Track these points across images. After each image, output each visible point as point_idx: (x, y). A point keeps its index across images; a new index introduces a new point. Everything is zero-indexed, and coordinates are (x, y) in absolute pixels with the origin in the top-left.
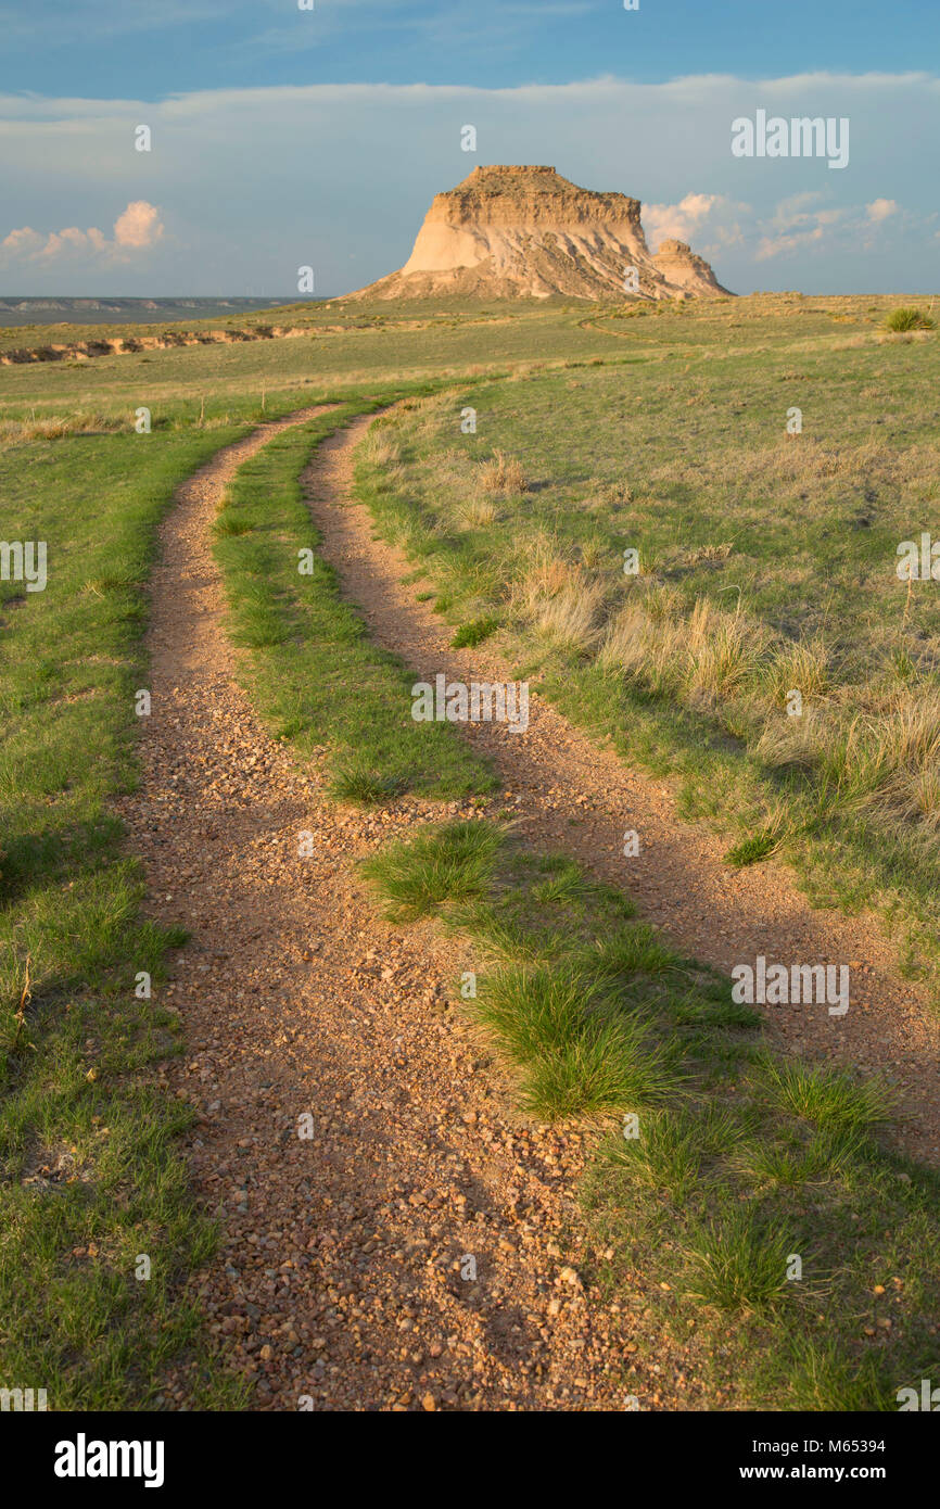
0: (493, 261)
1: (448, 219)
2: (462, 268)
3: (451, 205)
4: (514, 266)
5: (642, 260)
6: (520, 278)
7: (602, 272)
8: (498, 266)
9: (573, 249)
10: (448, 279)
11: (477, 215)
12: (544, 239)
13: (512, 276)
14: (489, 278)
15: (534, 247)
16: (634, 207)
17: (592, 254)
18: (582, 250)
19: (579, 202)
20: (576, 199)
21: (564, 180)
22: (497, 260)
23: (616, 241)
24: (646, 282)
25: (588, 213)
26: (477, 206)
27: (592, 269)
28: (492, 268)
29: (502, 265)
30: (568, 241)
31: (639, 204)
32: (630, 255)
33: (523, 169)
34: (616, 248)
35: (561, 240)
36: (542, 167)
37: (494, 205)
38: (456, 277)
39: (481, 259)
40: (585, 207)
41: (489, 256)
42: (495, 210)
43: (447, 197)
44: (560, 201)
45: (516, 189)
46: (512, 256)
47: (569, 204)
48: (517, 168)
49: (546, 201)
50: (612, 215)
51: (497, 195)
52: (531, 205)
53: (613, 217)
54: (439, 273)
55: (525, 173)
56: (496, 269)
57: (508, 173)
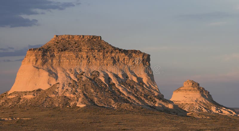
0: (58, 86)
1: (34, 63)
2: (39, 90)
3: (36, 55)
4: (70, 89)
5: (150, 87)
6: (72, 96)
7: (124, 93)
8: (60, 89)
9: (108, 79)
10: (30, 97)
11: (52, 61)
12: (91, 74)
13: (68, 95)
14: (53, 96)
15: (84, 78)
16: (145, 57)
17: (119, 83)
18: (114, 81)
19: (113, 55)
20: (112, 52)
21: (106, 43)
22: (61, 86)
23: (135, 76)
24: (150, 98)
25: (118, 60)
26: (53, 56)
27: (119, 91)
28: (57, 90)
29: (63, 88)
31: (149, 56)
32: (143, 84)
33: (82, 37)
34: (135, 79)
35: (102, 74)
36: (93, 36)
37: (63, 55)
38: (34, 95)
39: (51, 85)
40: (117, 57)
41: (56, 83)
42: (63, 58)
43: (34, 51)
44: (102, 53)
45: (77, 47)
46: (70, 84)
47: (107, 55)
48: (79, 37)
49: (94, 53)
50: (133, 62)
51: (65, 50)
52: (85, 55)
53: (134, 63)
54: (26, 93)
55: (83, 39)
56: (58, 90)
57: (73, 39)
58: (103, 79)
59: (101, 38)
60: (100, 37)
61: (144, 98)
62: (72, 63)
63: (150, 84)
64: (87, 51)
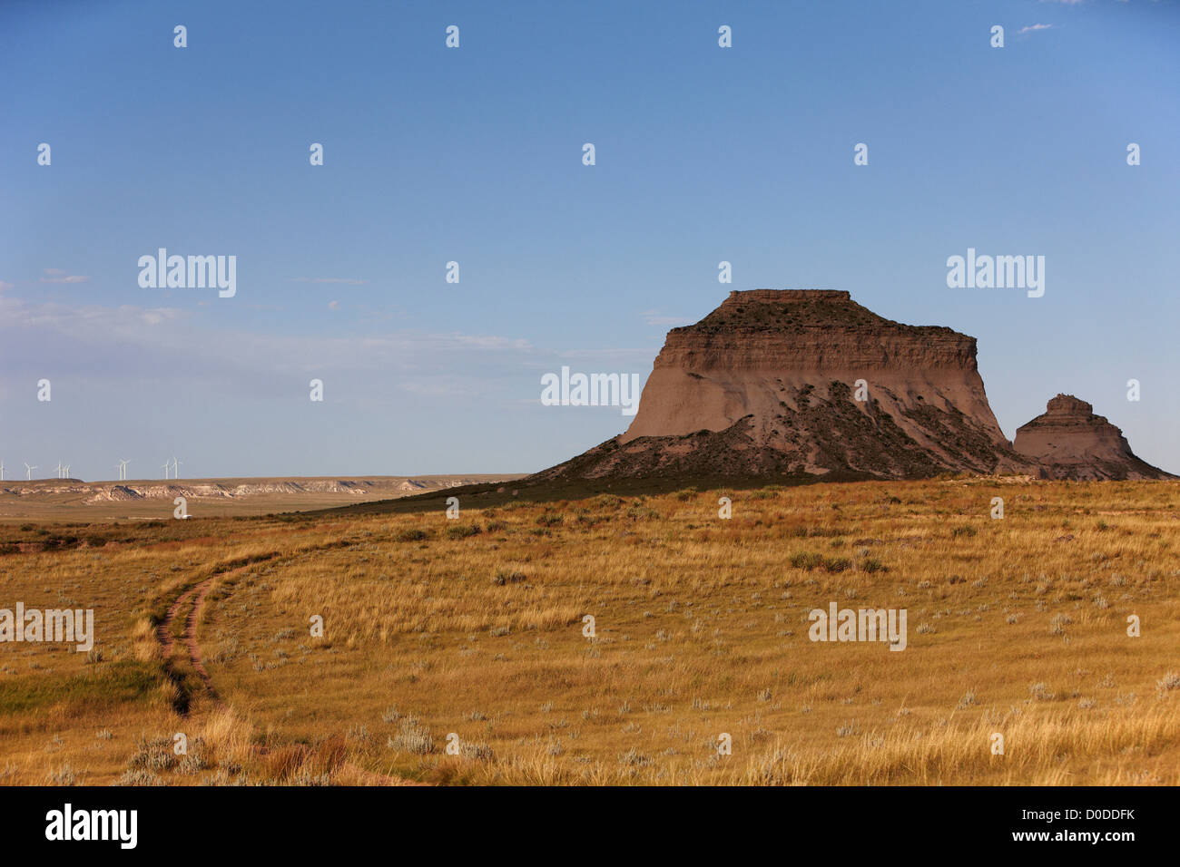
0: (750, 423)
2: (704, 433)
3: (690, 345)
4: (783, 430)
6: (789, 447)
7: (917, 438)
8: (757, 429)
10: (682, 449)
11: (730, 358)
12: (829, 391)
13: (778, 444)
14: (742, 446)
15: (813, 403)
16: (965, 346)
17: (903, 413)
19: (883, 340)
20: (879, 335)
21: (862, 309)
22: (758, 423)
23: (940, 394)
25: (897, 355)
26: (731, 346)
27: (902, 433)
28: (749, 433)
29: (764, 429)
31: (973, 342)
32: (962, 415)
33: (800, 294)
34: (939, 403)
36: (830, 291)
37: (756, 344)
38: (693, 446)
39: (732, 420)
40: (892, 346)
41: (745, 416)
42: (756, 351)
43: (685, 333)
44: (855, 337)
45: (790, 322)
46: (780, 416)
47: (868, 342)
48: (792, 293)
49: (834, 337)
50: (933, 358)
51: (761, 330)
52: (811, 343)
53: (935, 360)
54: (670, 441)
55: (804, 301)
56: (754, 434)
57: (779, 300)
58: (860, 405)
59: (849, 297)
60: (847, 293)
62: (779, 364)
64: (816, 330)
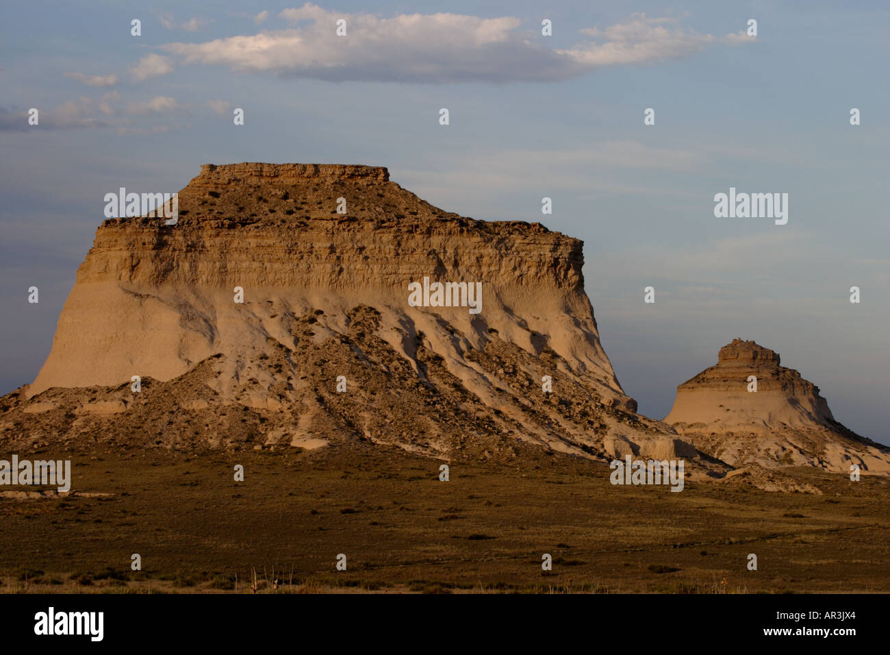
0: (216, 368)
1: (125, 274)
2: (146, 382)
3: (131, 245)
4: (264, 377)
5: (582, 368)
6: (274, 405)
7: (481, 392)
8: (226, 377)
9: (415, 341)
10: (108, 408)
11: (194, 267)
12: (349, 319)
13: (256, 401)
14: (199, 404)
15: (320, 337)
16: (565, 252)
17: (461, 353)
18: (436, 342)
19: (436, 241)
20: (429, 232)
21: (406, 194)
22: (228, 367)
23: (523, 325)
24: (584, 414)
25: (456, 263)
26: (196, 248)
27: (458, 386)
28: (212, 383)
29: (237, 376)
30: (407, 323)
31: (578, 246)
32: (555, 356)
33: (310, 171)
34: (522, 339)
35: (390, 319)
36: (357, 167)
37: (235, 245)
38: (126, 402)
39: (189, 362)
40: (450, 251)
41: (209, 356)
42: (236, 255)
43: (124, 227)
44: (391, 236)
45: (290, 212)
46: (264, 357)
47: (412, 244)
48: (298, 169)
49: (359, 236)
50: (515, 269)
51: (244, 225)
52: (322, 245)
53: (517, 273)
54: (93, 394)
55: (316, 180)
56: (220, 384)
57: (277, 180)
58: (395, 341)
59: (387, 175)
60: (385, 170)
61: (560, 411)
62: (271, 277)
63: (584, 359)
64: (330, 225)
